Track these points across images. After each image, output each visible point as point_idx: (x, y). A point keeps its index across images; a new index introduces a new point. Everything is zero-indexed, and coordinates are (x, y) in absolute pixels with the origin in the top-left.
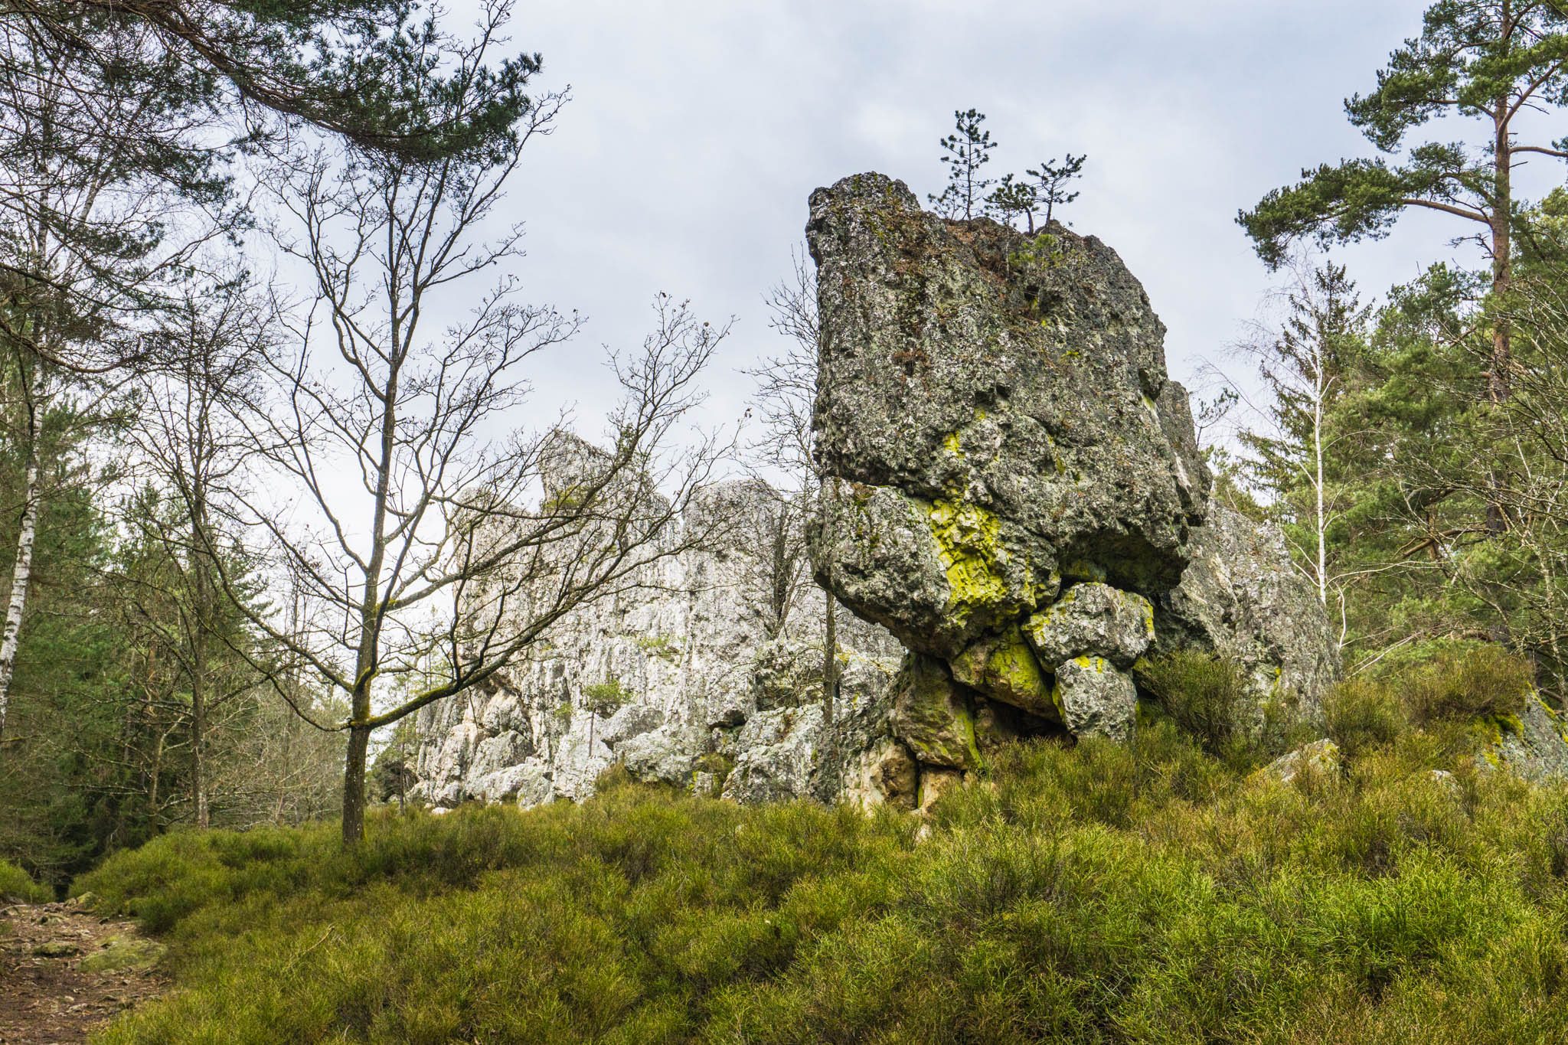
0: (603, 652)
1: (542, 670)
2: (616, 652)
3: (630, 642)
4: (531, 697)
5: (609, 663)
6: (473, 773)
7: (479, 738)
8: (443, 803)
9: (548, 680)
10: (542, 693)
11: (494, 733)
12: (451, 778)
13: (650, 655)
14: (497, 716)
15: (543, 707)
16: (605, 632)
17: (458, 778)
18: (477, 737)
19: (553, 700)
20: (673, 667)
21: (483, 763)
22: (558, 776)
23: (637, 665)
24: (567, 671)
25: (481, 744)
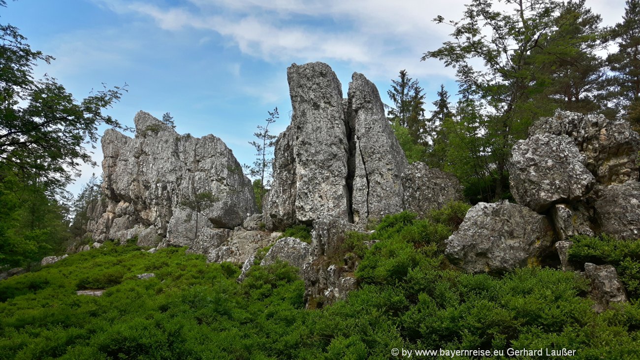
0: (189, 179)
1: (157, 187)
2: (197, 178)
3: (203, 174)
4: (152, 200)
5: (193, 184)
6: (112, 231)
7: (113, 218)
8: (99, 241)
9: (160, 192)
10: (157, 197)
11: (120, 216)
12: (102, 233)
13: (213, 181)
14: (121, 210)
15: (157, 204)
16: (189, 170)
17: (105, 233)
18: (112, 218)
19: (162, 201)
20: (223, 186)
21: (116, 227)
22: (170, 235)
23: (207, 185)
24: (169, 188)
25: (115, 220)
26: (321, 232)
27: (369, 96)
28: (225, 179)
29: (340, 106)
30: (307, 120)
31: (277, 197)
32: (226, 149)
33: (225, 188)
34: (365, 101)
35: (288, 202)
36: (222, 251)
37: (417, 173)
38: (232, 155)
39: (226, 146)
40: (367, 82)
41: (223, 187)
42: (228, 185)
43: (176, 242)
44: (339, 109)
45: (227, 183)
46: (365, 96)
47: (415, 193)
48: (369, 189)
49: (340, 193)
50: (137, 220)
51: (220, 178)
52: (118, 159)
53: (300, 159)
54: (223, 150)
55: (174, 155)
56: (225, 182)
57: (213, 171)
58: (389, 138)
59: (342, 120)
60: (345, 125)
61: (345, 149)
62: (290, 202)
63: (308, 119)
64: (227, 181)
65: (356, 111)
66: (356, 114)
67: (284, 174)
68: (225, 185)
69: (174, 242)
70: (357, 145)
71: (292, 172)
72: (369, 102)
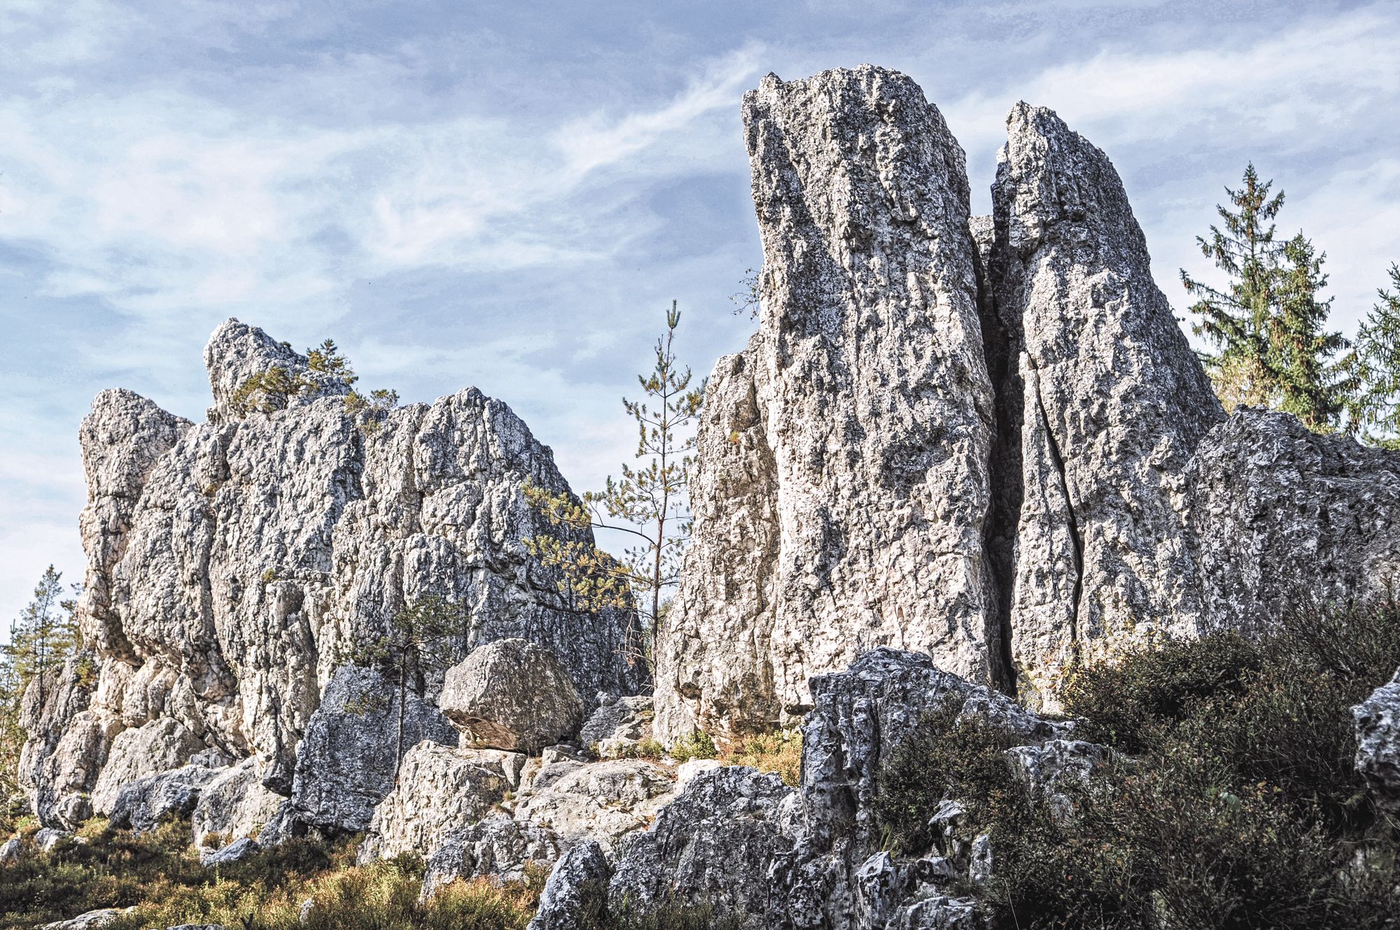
2: (414, 558)
3: (437, 544)
5: (399, 583)
6: (105, 779)
7: (113, 730)
10: (264, 638)
11: (137, 721)
12: (68, 787)
13: (473, 568)
14: (145, 696)
15: (263, 663)
16: (386, 528)
17: (81, 786)
18: (110, 728)
19: (284, 651)
20: (514, 588)
21: (124, 763)
22: (304, 786)
23: (451, 585)
24: (309, 604)
25: (119, 738)
26: (842, 720)
27: (1080, 196)
28: (520, 563)
29: (956, 237)
30: (822, 291)
31: (705, 614)
32: (528, 447)
33: (522, 596)
34: (1063, 215)
35: (747, 633)
36: (484, 840)
37: (1252, 453)
38: (551, 468)
39: (528, 434)
40: (1072, 142)
41: (513, 593)
42: (534, 587)
43: (326, 811)
44: (955, 246)
45: (528, 577)
46: (1060, 194)
47: (1244, 539)
48: (1080, 572)
49: (955, 587)
50: (202, 737)
51: (501, 556)
52: (141, 503)
53: (793, 452)
54: (515, 447)
55: (343, 482)
56: (521, 572)
57: (474, 531)
58: (1167, 361)
59: (968, 289)
60: (981, 310)
61: (978, 407)
62: (757, 632)
63: (827, 288)
64: (529, 570)
65: (1027, 255)
66: (1026, 268)
67: (734, 519)
68: (521, 587)
69: (319, 813)
70: (1029, 390)
71: (766, 512)
72: (1078, 218)
